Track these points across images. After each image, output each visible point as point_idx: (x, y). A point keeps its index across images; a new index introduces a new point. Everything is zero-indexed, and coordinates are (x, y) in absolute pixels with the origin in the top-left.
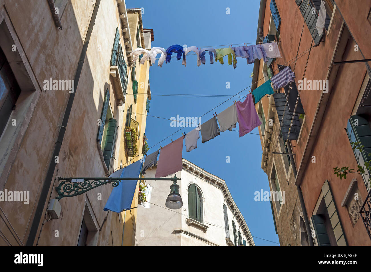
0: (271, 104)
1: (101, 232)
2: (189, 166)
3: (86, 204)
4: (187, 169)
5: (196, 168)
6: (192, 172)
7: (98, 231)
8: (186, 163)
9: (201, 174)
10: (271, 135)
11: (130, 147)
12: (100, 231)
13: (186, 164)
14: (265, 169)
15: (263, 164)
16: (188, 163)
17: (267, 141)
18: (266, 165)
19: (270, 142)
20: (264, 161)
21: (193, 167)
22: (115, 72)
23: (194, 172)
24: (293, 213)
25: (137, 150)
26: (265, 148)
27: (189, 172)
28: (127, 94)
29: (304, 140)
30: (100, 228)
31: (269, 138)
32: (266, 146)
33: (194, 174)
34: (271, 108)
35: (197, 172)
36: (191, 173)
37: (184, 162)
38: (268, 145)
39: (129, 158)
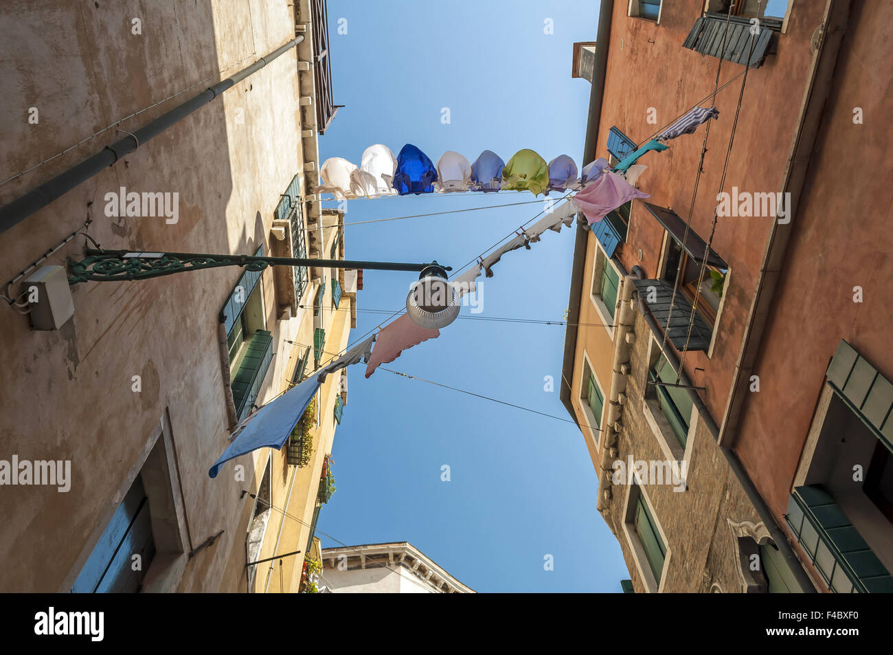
0: (622, 325)
1: (192, 566)
2: (419, 561)
3: (162, 434)
4: (414, 568)
5: (433, 568)
6: (425, 576)
7: (185, 555)
8: (413, 553)
9: (445, 584)
10: (622, 410)
11: (296, 437)
12: (192, 558)
13: (413, 556)
14: (606, 512)
15: (603, 497)
16: (416, 555)
17: (613, 428)
18: (610, 498)
19: (620, 428)
20: (605, 489)
21: (428, 564)
22: (283, 229)
23: (428, 577)
24: (708, 559)
25: (310, 451)
26: (608, 449)
27: (419, 577)
28: (302, 307)
29: (732, 331)
30: (192, 549)
31: (617, 421)
32: (609, 443)
33: (429, 582)
34: (622, 336)
35: (437, 579)
36: (421, 579)
37: (409, 550)
38: (613, 442)
39: (291, 469)
